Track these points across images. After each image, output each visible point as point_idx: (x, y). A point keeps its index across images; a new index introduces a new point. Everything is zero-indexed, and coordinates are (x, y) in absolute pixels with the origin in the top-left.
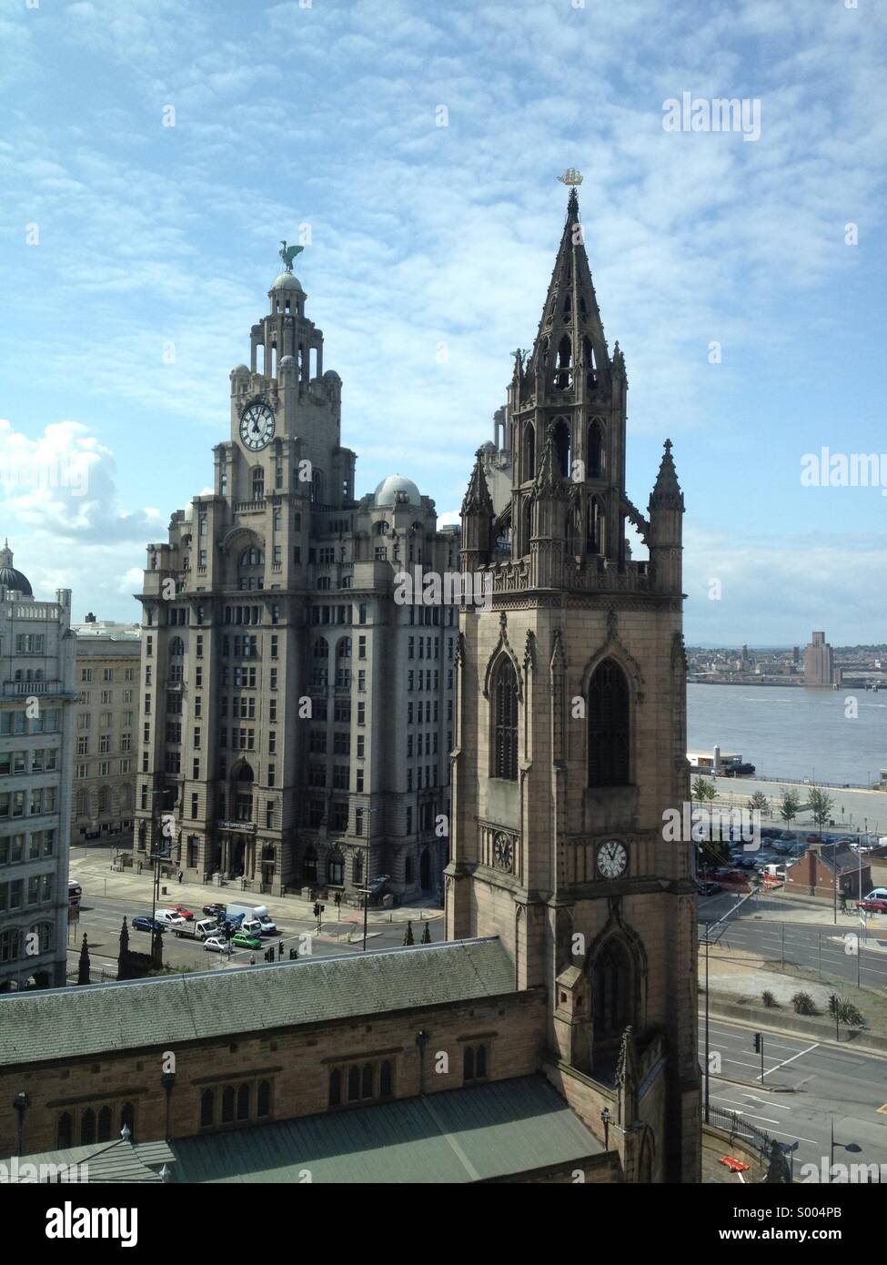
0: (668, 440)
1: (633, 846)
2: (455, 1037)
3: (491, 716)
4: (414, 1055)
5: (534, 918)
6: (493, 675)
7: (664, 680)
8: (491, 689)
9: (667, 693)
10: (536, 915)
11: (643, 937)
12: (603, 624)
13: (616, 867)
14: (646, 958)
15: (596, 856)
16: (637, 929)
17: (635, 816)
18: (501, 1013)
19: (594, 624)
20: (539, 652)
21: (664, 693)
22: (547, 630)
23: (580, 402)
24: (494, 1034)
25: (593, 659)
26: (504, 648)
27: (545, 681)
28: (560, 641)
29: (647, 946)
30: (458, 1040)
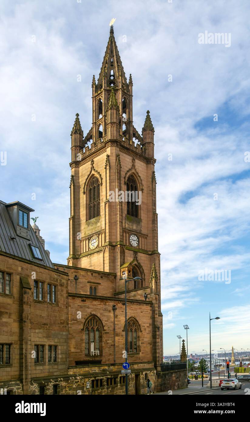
0: (148, 111)
1: (140, 239)
2: (87, 281)
3: (87, 201)
4: (73, 283)
5: (111, 250)
6: (87, 186)
7: (149, 187)
8: (87, 191)
9: (151, 191)
10: (112, 250)
11: (143, 268)
12: (131, 161)
13: (135, 243)
14: (144, 275)
15: (129, 238)
16: (142, 265)
17: (141, 229)
18: (102, 277)
19: (128, 160)
20: (111, 161)
21: (149, 191)
22: (114, 155)
23: (120, 88)
24: (100, 284)
25: (128, 171)
26: (93, 172)
27: (114, 171)
28: (119, 158)
29: (145, 271)
30: (88, 282)
